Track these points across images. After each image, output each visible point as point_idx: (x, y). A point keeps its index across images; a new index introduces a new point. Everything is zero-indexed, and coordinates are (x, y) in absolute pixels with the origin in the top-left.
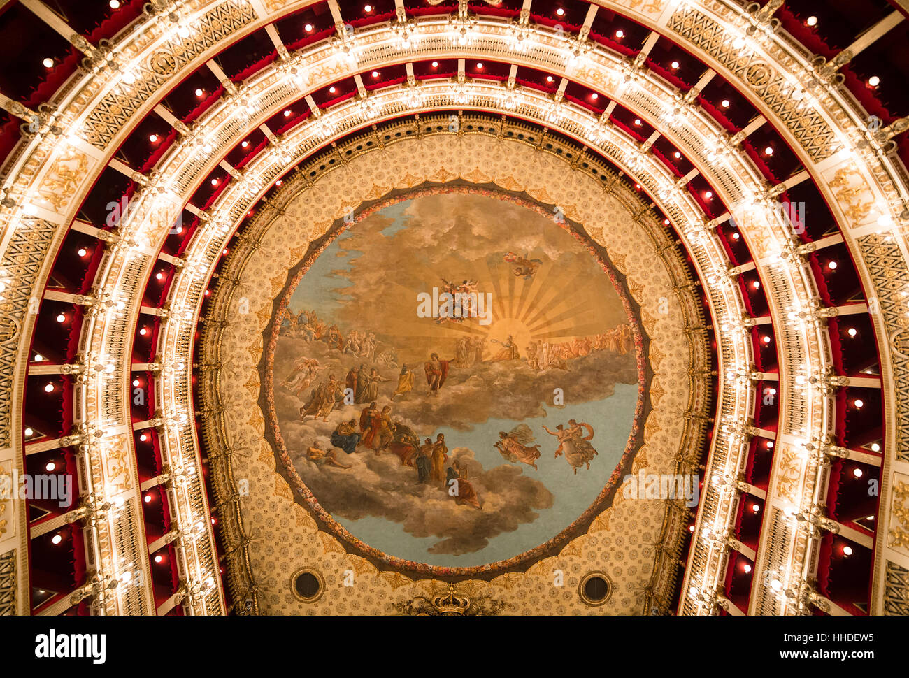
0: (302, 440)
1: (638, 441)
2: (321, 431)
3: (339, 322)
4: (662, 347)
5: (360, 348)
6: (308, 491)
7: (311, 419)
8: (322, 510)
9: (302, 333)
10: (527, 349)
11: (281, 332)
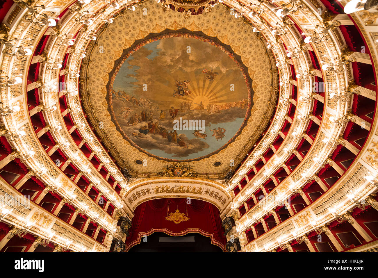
0: (130, 131)
1: (240, 133)
3: (135, 95)
4: (257, 107)
5: (145, 104)
6: (135, 144)
8: (140, 148)
9: (121, 99)
10: (207, 106)
11: (113, 98)
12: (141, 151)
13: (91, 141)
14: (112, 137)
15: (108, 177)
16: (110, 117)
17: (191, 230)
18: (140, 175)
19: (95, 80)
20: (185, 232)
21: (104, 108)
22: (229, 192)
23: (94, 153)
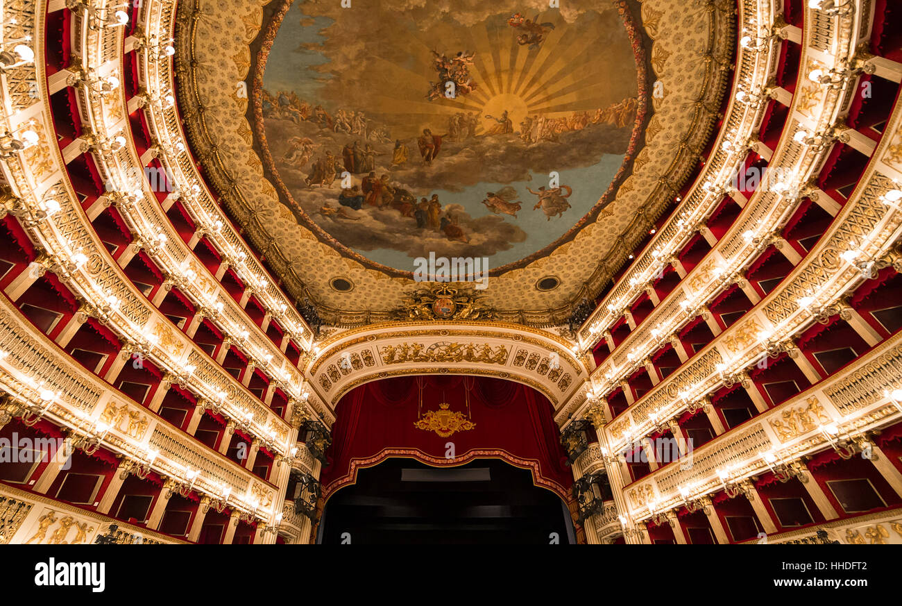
0: (314, 202)
1: (610, 198)
2: (328, 195)
5: (351, 127)
6: (329, 235)
8: (342, 246)
9: (287, 114)
10: (522, 124)
11: (265, 114)
12: (345, 255)
13: (218, 231)
14: (270, 222)
15: (266, 322)
16: (261, 167)
17: (481, 453)
18: (346, 318)
19: (215, 65)
20: (467, 457)
21: (244, 142)
22: (579, 355)
23: (227, 263)
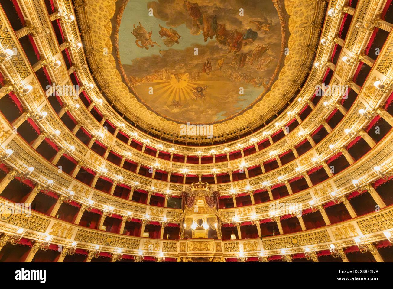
0: (272, 34)
2: (262, 39)
4: (117, 79)
7: (265, 45)
10: (171, 78)
11: (270, 80)
21: (287, 68)
